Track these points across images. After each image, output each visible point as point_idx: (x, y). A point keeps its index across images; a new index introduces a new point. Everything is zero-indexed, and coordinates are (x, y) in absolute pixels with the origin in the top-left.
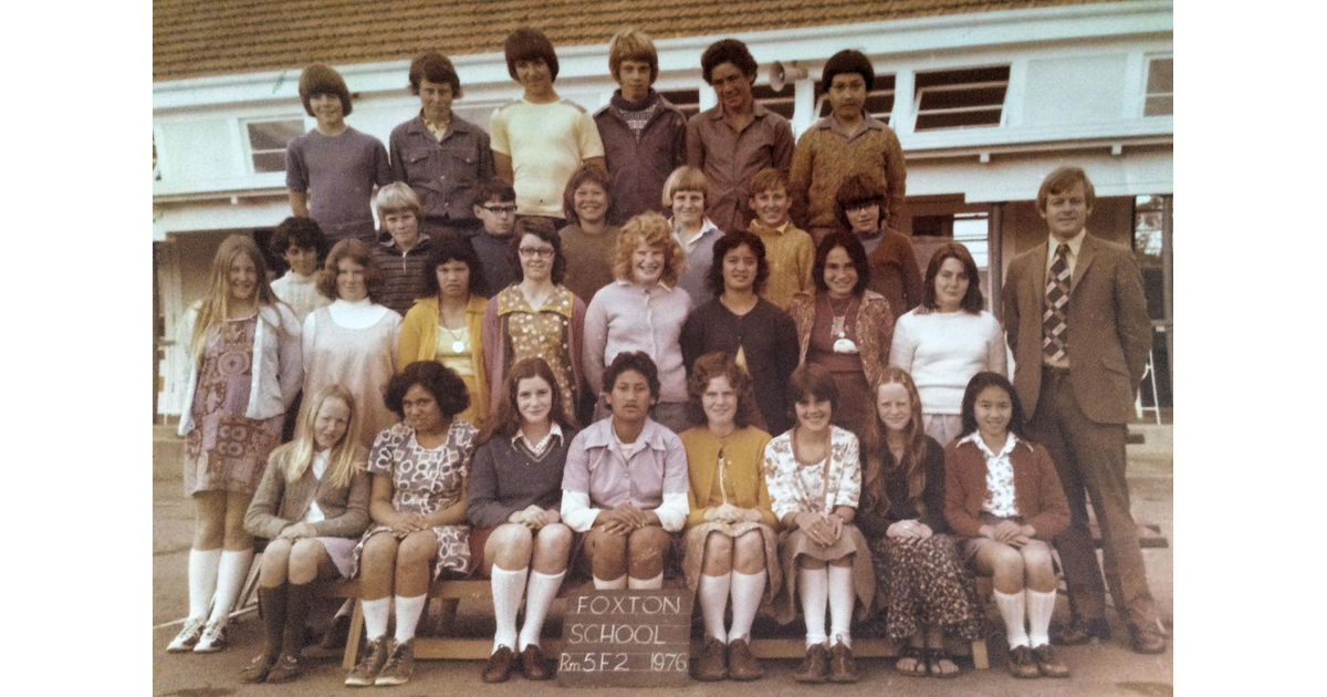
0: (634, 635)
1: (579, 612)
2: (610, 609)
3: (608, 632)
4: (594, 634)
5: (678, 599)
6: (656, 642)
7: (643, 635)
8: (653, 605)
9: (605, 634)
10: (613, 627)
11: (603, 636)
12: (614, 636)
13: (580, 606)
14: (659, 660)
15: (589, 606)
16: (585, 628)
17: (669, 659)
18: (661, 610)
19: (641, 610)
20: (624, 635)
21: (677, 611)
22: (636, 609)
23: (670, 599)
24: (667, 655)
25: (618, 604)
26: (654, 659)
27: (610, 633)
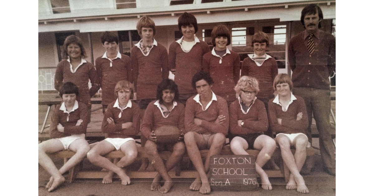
0: (236, 172)
1: (214, 164)
2: (226, 162)
3: (226, 171)
4: (221, 172)
5: (250, 158)
6: (244, 175)
7: (239, 172)
8: (241, 161)
9: (225, 172)
10: (228, 169)
11: (224, 173)
12: (228, 172)
13: (215, 162)
14: (246, 181)
15: (218, 162)
16: (218, 169)
17: (250, 180)
18: (244, 163)
19: (237, 163)
20: (232, 172)
21: (250, 163)
22: (235, 162)
23: (247, 159)
24: (249, 179)
25: (228, 161)
26: (244, 181)
27: (227, 172)
